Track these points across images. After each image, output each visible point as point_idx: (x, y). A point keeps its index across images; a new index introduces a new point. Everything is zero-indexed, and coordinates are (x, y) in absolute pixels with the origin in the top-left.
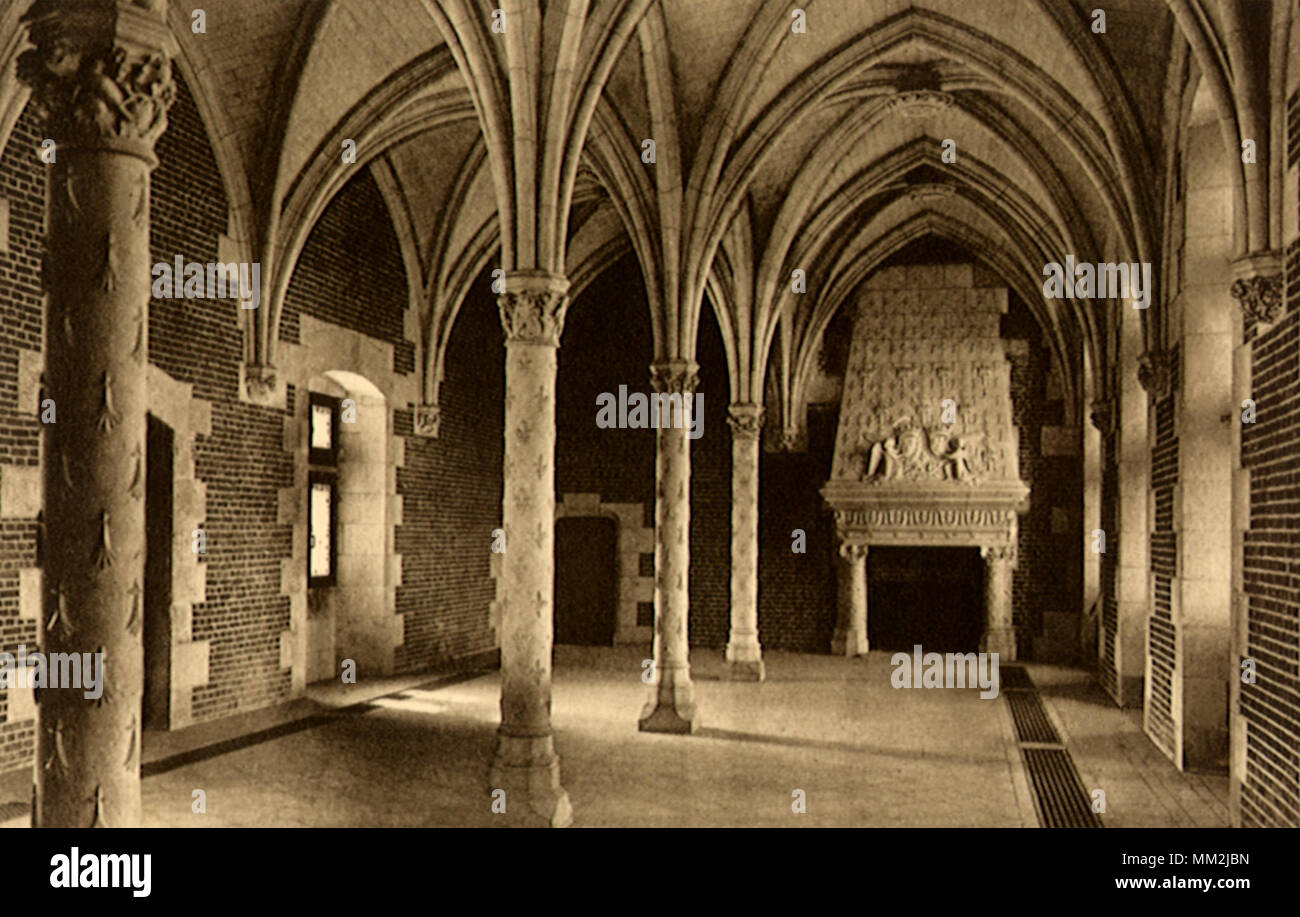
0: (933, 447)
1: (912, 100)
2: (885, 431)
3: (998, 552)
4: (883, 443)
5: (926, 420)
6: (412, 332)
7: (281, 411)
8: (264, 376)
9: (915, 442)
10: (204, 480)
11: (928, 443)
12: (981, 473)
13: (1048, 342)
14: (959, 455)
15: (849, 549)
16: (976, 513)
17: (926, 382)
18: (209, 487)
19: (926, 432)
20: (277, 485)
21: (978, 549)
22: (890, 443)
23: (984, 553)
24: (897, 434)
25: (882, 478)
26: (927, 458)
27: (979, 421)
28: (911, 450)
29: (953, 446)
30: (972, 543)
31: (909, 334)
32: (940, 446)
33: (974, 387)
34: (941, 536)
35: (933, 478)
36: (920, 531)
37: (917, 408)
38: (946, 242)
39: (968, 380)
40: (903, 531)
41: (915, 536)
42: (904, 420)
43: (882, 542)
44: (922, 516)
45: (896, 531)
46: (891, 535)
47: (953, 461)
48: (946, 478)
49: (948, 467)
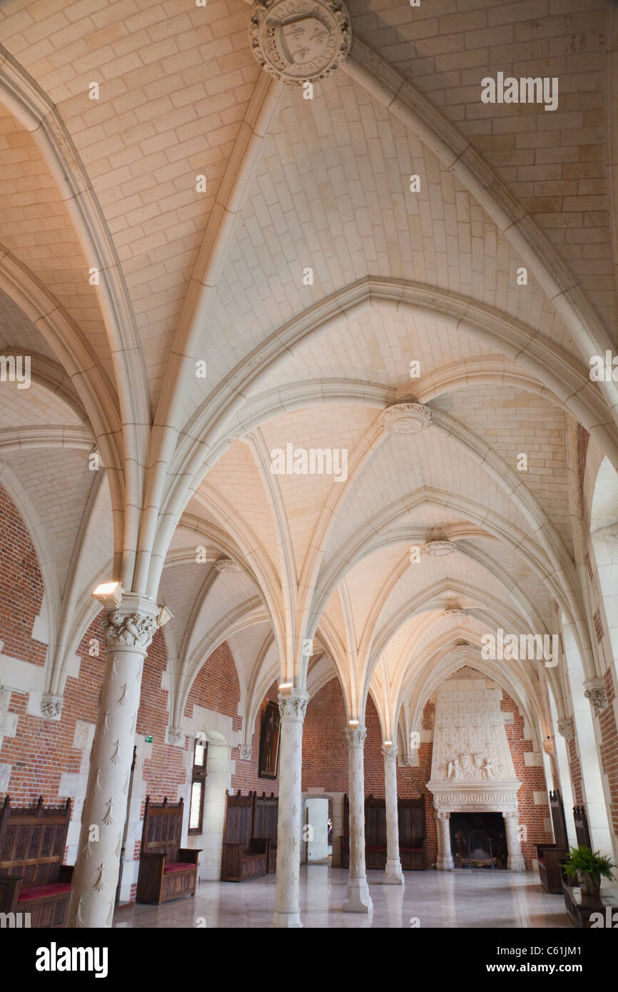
0: (476, 763)
1: (452, 614)
2: (454, 756)
3: (511, 815)
4: (453, 762)
5: (472, 750)
6: (241, 711)
7: (182, 748)
8: (176, 733)
9: (467, 761)
10: (146, 780)
11: (474, 762)
13: (521, 713)
14: (488, 767)
15: (442, 814)
16: (499, 796)
17: (470, 732)
18: (149, 784)
19: (473, 756)
20: (178, 783)
21: (501, 813)
22: (457, 762)
23: (504, 815)
24: (459, 756)
25: (453, 778)
26: (474, 769)
27: (495, 750)
28: (466, 765)
29: (485, 763)
30: (498, 811)
31: (461, 711)
32: (479, 763)
33: (491, 734)
34: (484, 807)
35: (478, 779)
36: (474, 805)
37: (467, 745)
38: (473, 669)
39: (489, 732)
40: (466, 805)
41: (472, 807)
42: (462, 750)
43: (457, 811)
44: (474, 797)
45: (462, 805)
46: (460, 807)
47: (486, 770)
48: (483, 778)
49: (484, 773)
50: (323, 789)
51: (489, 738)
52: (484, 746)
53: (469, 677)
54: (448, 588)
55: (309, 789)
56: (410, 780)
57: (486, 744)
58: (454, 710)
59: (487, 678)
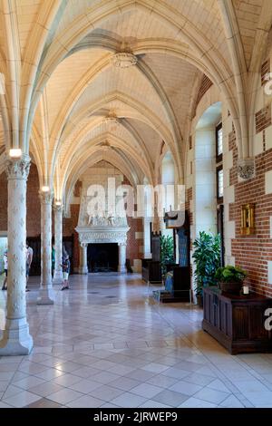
1: (110, 120)
3: (122, 244)
12: (118, 223)
15: (83, 244)
16: (117, 234)
23: (119, 244)
25: (91, 225)
26: (104, 219)
34: (108, 240)
35: (106, 225)
36: (102, 239)
38: (108, 162)
40: (98, 239)
43: (92, 243)
44: (102, 235)
46: (94, 240)
47: (110, 220)
53: (104, 166)
54: (116, 98)
59: (115, 168)
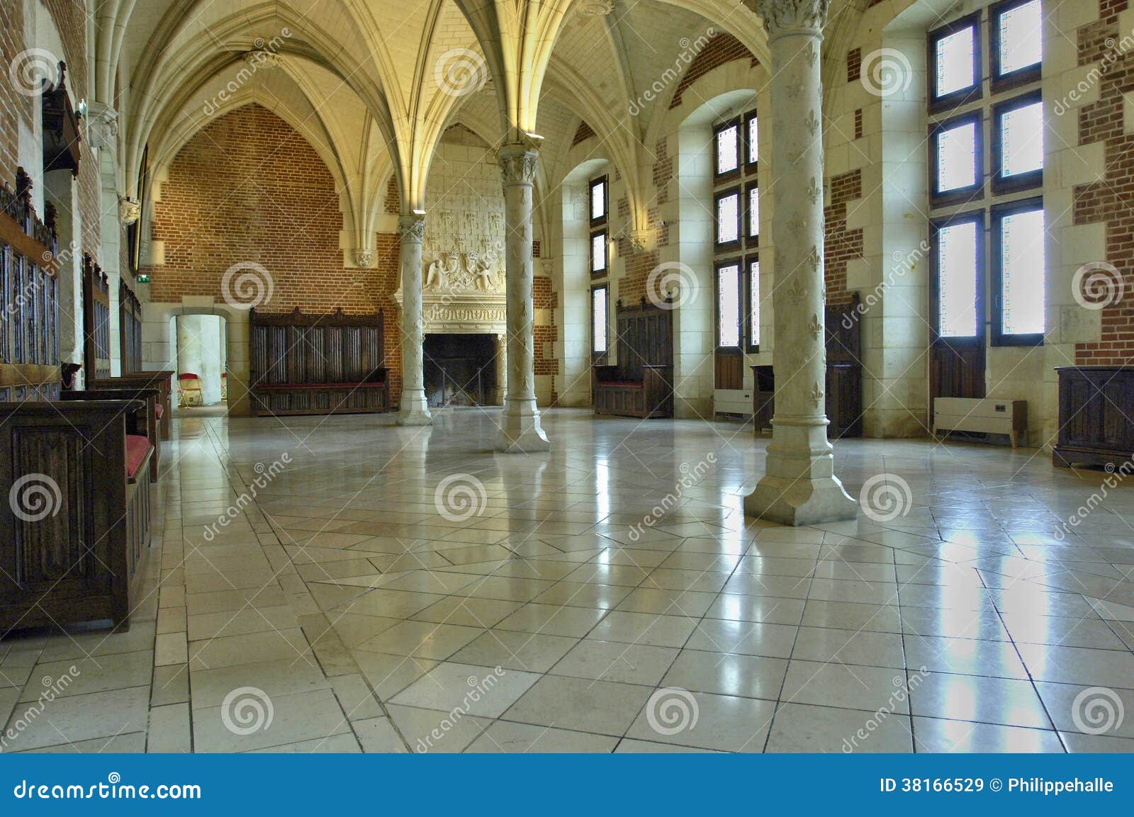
4: (436, 262)
5: (462, 249)
9: (455, 264)
11: (464, 265)
12: (499, 285)
17: (461, 223)
19: (463, 257)
21: (496, 335)
22: (441, 263)
23: (500, 338)
24: (445, 256)
25: (435, 287)
26: (465, 275)
28: (453, 268)
29: (481, 266)
30: (492, 332)
32: (472, 267)
34: (473, 327)
35: (469, 288)
36: (459, 324)
37: (456, 240)
38: (469, 131)
39: (487, 224)
40: (448, 324)
41: (457, 327)
42: (449, 248)
43: (435, 332)
44: (460, 314)
45: (443, 324)
46: (441, 327)
47: (480, 277)
48: (477, 288)
49: (478, 280)
50: (213, 297)
51: (487, 233)
52: (479, 243)
53: (462, 141)
55: (185, 298)
56: (363, 288)
57: (482, 241)
58: (437, 188)
59: (487, 146)
